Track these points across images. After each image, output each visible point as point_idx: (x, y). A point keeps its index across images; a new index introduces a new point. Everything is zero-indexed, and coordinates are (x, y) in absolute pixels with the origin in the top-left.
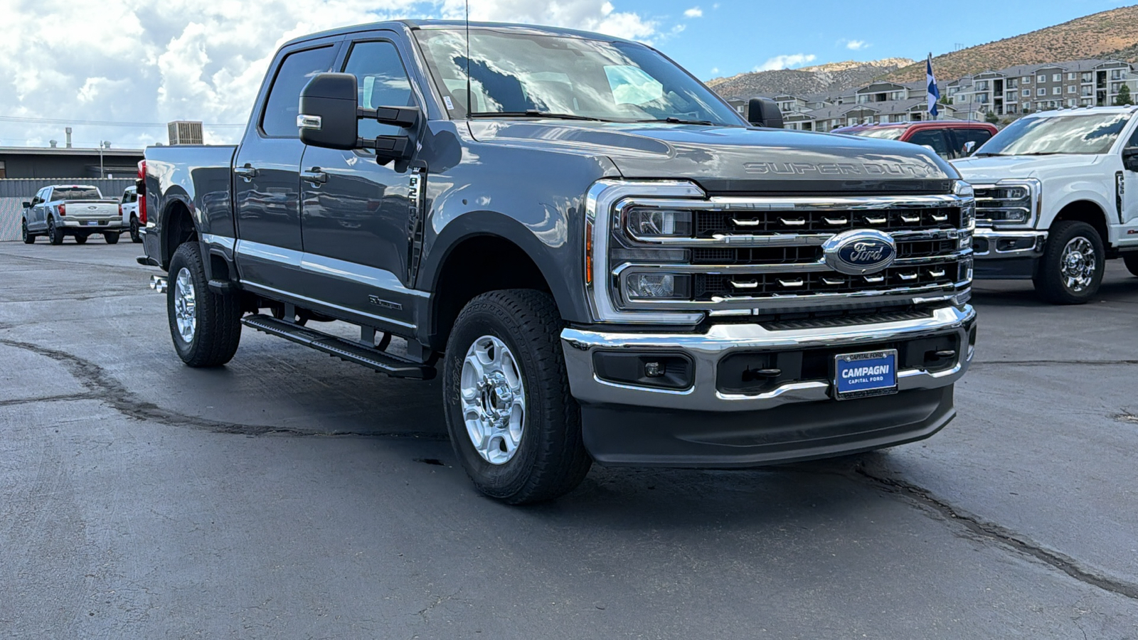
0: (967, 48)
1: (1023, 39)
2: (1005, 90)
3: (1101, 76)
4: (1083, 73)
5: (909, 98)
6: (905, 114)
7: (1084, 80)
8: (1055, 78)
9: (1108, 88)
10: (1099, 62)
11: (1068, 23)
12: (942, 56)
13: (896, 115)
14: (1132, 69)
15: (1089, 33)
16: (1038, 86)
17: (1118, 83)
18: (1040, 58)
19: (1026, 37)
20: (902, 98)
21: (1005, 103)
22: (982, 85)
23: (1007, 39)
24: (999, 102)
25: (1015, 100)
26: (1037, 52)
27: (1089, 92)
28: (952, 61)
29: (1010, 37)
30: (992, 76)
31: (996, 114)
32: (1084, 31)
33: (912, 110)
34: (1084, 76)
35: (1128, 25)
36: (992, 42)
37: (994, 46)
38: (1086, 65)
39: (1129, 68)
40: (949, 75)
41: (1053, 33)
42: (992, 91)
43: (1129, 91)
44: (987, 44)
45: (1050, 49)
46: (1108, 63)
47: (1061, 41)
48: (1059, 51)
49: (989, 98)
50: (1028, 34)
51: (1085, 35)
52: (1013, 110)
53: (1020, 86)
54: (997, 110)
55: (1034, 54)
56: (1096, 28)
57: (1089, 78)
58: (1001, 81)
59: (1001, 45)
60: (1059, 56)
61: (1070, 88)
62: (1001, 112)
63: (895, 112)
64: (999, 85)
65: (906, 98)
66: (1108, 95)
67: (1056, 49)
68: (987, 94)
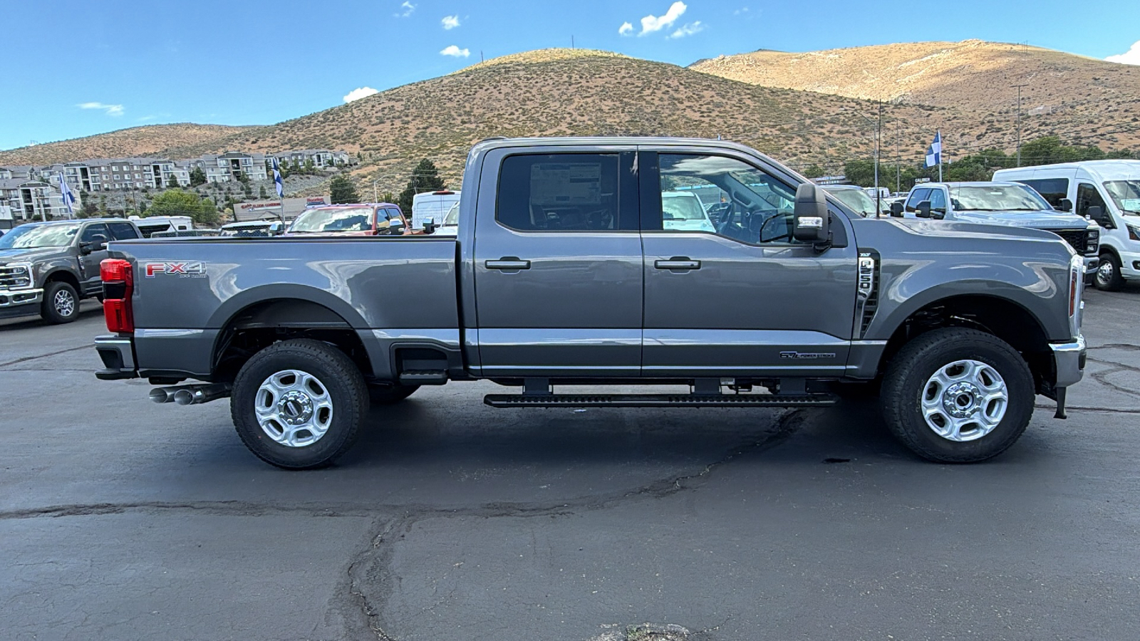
0: (40, 144)
1: (83, 140)
2: (89, 175)
3: (156, 168)
4: (144, 166)
5: (13, 178)
6: (16, 189)
7: (145, 171)
8: (125, 168)
9: (162, 176)
10: (154, 160)
11: (113, 133)
12: (20, 148)
13: (8, 190)
14: (175, 165)
15: (130, 139)
16: (114, 173)
17: (168, 173)
18: (98, 154)
19: (85, 140)
20: (7, 178)
21: (91, 184)
22: (72, 171)
23: (71, 140)
24: (86, 183)
25: (98, 181)
26: (95, 150)
27: (150, 178)
28: (30, 153)
29: (72, 138)
30: (79, 165)
31: (86, 190)
32: (126, 138)
33: (22, 186)
34: (145, 168)
35: (155, 136)
36: (59, 141)
37: (61, 144)
38: (145, 161)
39: (173, 164)
40: (30, 162)
41: (104, 138)
42: (79, 175)
43: (176, 178)
44: (55, 142)
45: (105, 149)
46: (159, 160)
47: (111, 143)
48: (111, 150)
49: (78, 179)
50: (86, 138)
51: (127, 141)
52: (98, 188)
53: (101, 173)
54: (86, 187)
55: (93, 151)
56: (134, 137)
57: (148, 169)
58: (86, 169)
59: (67, 143)
60: (111, 154)
61: (136, 175)
62: (89, 188)
63: (7, 188)
64: (84, 172)
65: (10, 178)
66: (163, 180)
67: (109, 149)
68: (76, 177)
